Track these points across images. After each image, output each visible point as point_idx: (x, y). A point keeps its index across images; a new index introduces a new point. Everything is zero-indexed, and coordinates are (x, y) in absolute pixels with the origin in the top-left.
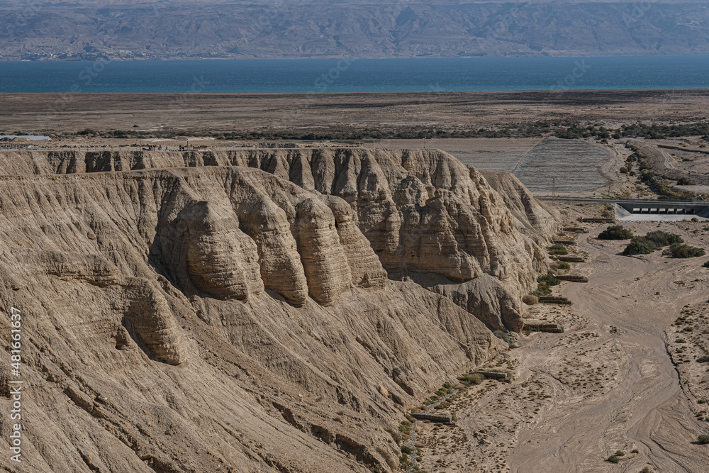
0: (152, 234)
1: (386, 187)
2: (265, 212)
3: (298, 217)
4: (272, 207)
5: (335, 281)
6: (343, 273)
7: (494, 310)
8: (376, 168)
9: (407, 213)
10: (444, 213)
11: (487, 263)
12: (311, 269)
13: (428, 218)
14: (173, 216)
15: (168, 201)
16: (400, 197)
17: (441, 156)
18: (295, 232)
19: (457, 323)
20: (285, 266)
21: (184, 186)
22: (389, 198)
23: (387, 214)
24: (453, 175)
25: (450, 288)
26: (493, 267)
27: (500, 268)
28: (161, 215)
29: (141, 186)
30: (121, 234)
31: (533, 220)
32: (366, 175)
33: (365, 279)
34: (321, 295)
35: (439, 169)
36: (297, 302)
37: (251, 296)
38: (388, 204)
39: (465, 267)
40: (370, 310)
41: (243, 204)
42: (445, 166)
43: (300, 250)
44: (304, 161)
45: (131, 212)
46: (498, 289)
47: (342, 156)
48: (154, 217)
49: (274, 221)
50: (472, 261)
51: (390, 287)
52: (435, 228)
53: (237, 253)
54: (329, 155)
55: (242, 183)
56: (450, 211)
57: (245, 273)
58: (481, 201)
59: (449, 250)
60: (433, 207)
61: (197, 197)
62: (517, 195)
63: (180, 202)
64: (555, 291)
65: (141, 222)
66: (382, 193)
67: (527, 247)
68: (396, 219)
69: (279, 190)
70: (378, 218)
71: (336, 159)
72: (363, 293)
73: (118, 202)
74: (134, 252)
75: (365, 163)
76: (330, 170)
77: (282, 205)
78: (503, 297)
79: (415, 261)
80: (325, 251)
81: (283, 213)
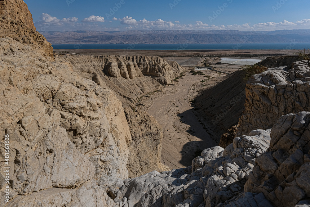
0: (103, 67)
1: (147, 62)
2: (122, 64)
3: (128, 66)
4: (123, 63)
5: (133, 76)
6: (135, 74)
7: (163, 81)
8: (146, 59)
9: (150, 66)
10: (156, 66)
11: (163, 74)
12: (130, 73)
13: (154, 67)
14: (107, 65)
15: (106, 62)
16: (149, 64)
17: (158, 57)
18: (127, 67)
19: (155, 83)
20: (125, 73)
21: (109, 60)
22: (148, 64)
23: (147, 66)
24: (159, 60)
25: (156, 78)
26: (164, 75)
27: (165, 75)
28: (105, 64)
29: (102, 60)
30: (98, 67)
31: (178, 69)
32: (144, 60)
33: (139, 76)
34: (131, 77)
35: (157, 59)
36: (126, 78)
37: (118, 77)
38: (147, 65)
39: (159, 75)
40: (139, 80)
41: (119, 63)
42: (158, 59)
43: (128, 70)
44: (135, 58)
45: (100, 64)
46: (164, 78)
47: (141, 57)
48: (104, 65)
49: (123, 66)
50: (160, 74)
51: (144, 77)
52: (155, 68)
53: (116, 70)
54: (139, 57)
55: (119, 60)
56: (157, 66)
57: (117, 74)
58: (164, 65)
59: (157, 72)
60: (155, 65)
61: (110, 62)
62: (176, 65)
63: (108, 63)
64: (177, 80)
65: (102, 65)
66: (146, 63)
67: (173, 73)
68: (149, 67)
69: (125, 61)
70: (146, 67)
71: (140, 58)
72: (139, 78)
73: (98, 62)
74: (100, 70)
75: (144, 58)
76: (139, 59)
77: (125, 64)
78: (165, 80)
79: (151, 74)
80: (132, 71)
81: (125, 65)
